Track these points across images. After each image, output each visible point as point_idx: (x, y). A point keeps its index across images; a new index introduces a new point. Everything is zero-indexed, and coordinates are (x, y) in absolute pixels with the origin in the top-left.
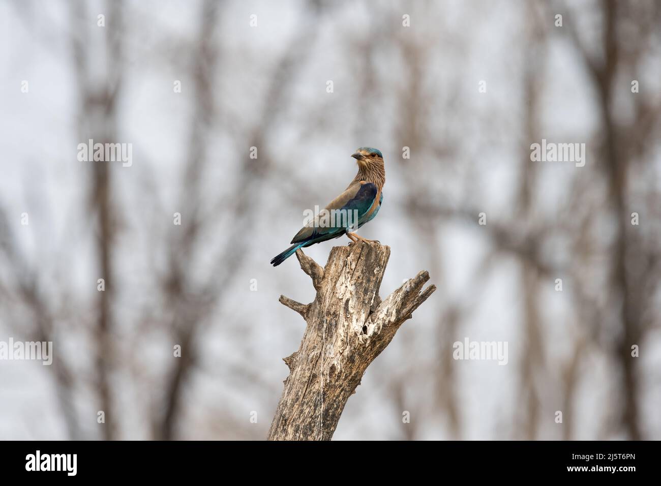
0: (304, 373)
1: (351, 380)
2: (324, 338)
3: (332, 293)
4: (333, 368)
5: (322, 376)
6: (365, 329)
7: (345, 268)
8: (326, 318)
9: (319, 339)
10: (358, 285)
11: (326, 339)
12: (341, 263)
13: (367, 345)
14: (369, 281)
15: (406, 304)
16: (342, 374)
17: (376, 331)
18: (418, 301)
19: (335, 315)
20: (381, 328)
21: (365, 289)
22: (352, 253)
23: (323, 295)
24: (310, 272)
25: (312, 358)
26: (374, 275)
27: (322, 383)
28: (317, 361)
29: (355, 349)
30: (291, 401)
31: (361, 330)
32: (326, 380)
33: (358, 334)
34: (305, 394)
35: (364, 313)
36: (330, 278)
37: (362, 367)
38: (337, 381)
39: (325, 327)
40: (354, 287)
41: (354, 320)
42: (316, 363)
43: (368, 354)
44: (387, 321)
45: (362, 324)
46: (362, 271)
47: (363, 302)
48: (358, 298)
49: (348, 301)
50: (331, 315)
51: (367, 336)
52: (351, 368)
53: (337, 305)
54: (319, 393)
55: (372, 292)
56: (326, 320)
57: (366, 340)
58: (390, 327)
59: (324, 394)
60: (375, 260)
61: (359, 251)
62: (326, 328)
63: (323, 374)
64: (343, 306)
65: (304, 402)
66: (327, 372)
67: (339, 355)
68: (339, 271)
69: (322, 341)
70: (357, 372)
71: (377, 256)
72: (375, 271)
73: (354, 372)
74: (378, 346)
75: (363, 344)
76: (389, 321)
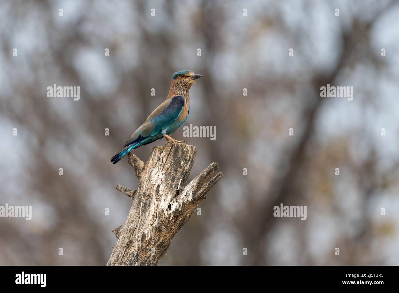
0: (124, 240)
1: (159, 245)
2: (140, 214)
3: (148, 181)
4: (144, 236)
5: (136, 241)
6: (170, 207)
7: (158, 162)
8: (143, 199)
9: (137, 214)
10: (167, 174)
11: (142, 214)
12: (156, 158)
13: (171, 219)
14: (176, 171)
15: (200, 188)
16: (152, 240)
17: (178, 208)
18: (209, 185)
19: (149, 196)
20: (181, 205)
21: (172, 178)
22: (164, 151)
23: (142, 182)
24: (133, 166)
25: (130, 229)
26: (181, 167)
27: (136, 247)
28: (134, 231)
29: (162, 221)
30: (113, 261)
31: (167, 207)
32: (139, 245)
33: (165, 210)
34: (124, 255)
35: (170, 195)
36: (148, 170)
37: (169, 235)
38: (148, 245)
39: (142, 205)
40: (164, 175)
41: (163, 200)
42: (133, 233)
43: (172, 226)
44: (186, 200)
45: (168, 203)
46: (171, 164)
47: (171, 187)
48: (167, 184)
49: (159, 186)
50: (146, 196)
51: (170, 212)
52: (159, 236)
53: (151, 189)
54: (133, 255)
55: (179, 179)
56: (143, 200)
57: (170, 214)
58: (188, 205)
59: (138, 255)
60: (182, 156)
61: (169, 149)
62: (142, 207)
63: (137, 241)
64: (155, 190)
65: (123, 261)
66: (140, 239)
67: (150, 226)
68: (155, 164)
69: (139, 216)
70: (165, 239)
71: (183, 152)
72: (181, 164)
73: (162, 239)
74: (180, 219)
75: (168, 218)
76: (187, 201)
